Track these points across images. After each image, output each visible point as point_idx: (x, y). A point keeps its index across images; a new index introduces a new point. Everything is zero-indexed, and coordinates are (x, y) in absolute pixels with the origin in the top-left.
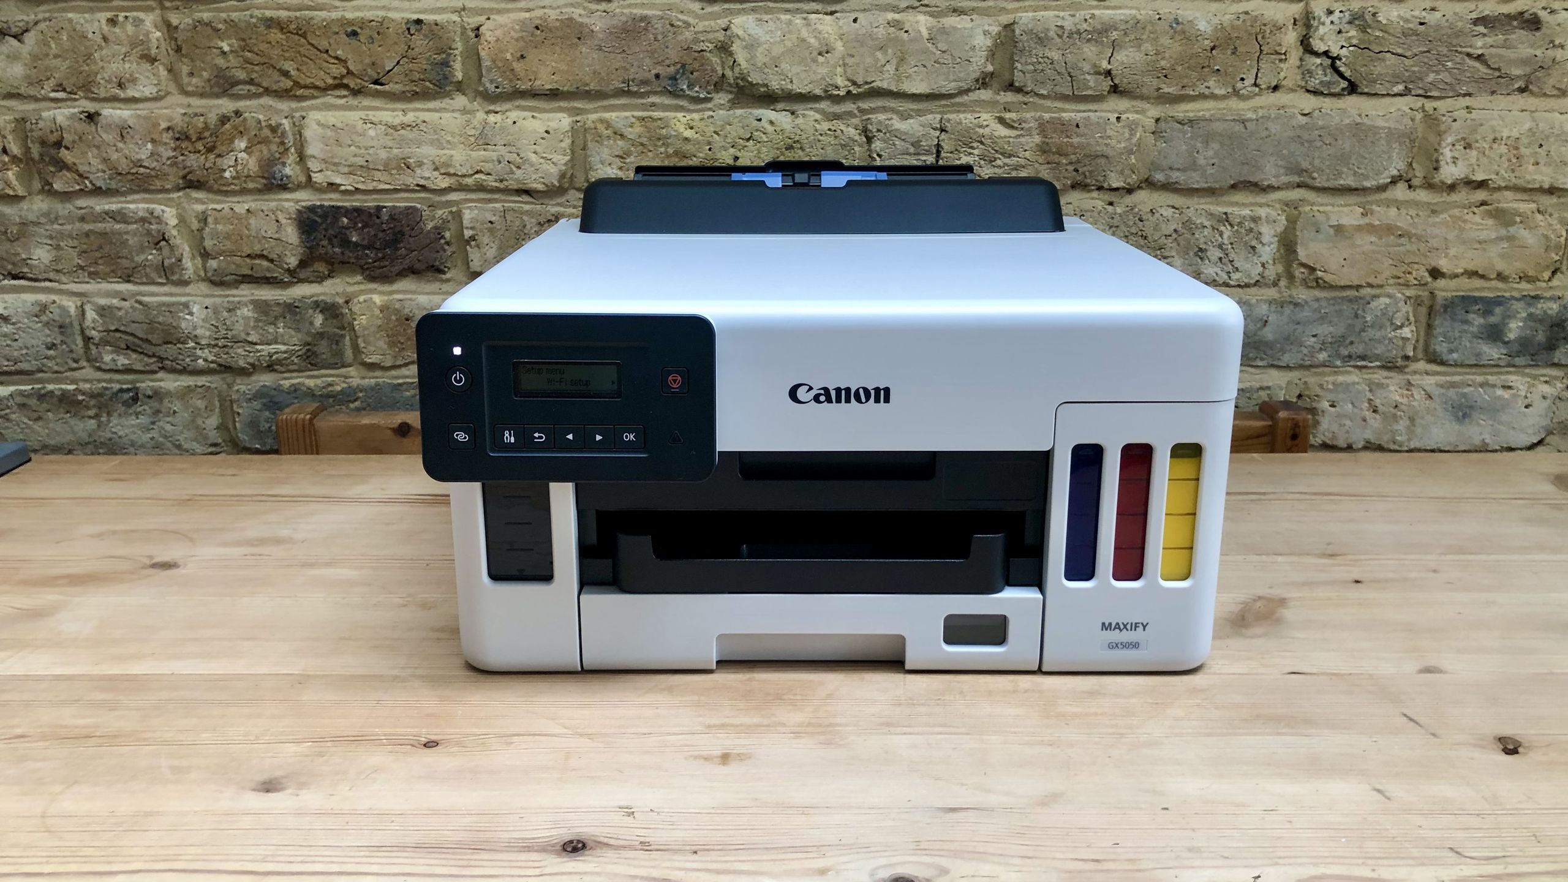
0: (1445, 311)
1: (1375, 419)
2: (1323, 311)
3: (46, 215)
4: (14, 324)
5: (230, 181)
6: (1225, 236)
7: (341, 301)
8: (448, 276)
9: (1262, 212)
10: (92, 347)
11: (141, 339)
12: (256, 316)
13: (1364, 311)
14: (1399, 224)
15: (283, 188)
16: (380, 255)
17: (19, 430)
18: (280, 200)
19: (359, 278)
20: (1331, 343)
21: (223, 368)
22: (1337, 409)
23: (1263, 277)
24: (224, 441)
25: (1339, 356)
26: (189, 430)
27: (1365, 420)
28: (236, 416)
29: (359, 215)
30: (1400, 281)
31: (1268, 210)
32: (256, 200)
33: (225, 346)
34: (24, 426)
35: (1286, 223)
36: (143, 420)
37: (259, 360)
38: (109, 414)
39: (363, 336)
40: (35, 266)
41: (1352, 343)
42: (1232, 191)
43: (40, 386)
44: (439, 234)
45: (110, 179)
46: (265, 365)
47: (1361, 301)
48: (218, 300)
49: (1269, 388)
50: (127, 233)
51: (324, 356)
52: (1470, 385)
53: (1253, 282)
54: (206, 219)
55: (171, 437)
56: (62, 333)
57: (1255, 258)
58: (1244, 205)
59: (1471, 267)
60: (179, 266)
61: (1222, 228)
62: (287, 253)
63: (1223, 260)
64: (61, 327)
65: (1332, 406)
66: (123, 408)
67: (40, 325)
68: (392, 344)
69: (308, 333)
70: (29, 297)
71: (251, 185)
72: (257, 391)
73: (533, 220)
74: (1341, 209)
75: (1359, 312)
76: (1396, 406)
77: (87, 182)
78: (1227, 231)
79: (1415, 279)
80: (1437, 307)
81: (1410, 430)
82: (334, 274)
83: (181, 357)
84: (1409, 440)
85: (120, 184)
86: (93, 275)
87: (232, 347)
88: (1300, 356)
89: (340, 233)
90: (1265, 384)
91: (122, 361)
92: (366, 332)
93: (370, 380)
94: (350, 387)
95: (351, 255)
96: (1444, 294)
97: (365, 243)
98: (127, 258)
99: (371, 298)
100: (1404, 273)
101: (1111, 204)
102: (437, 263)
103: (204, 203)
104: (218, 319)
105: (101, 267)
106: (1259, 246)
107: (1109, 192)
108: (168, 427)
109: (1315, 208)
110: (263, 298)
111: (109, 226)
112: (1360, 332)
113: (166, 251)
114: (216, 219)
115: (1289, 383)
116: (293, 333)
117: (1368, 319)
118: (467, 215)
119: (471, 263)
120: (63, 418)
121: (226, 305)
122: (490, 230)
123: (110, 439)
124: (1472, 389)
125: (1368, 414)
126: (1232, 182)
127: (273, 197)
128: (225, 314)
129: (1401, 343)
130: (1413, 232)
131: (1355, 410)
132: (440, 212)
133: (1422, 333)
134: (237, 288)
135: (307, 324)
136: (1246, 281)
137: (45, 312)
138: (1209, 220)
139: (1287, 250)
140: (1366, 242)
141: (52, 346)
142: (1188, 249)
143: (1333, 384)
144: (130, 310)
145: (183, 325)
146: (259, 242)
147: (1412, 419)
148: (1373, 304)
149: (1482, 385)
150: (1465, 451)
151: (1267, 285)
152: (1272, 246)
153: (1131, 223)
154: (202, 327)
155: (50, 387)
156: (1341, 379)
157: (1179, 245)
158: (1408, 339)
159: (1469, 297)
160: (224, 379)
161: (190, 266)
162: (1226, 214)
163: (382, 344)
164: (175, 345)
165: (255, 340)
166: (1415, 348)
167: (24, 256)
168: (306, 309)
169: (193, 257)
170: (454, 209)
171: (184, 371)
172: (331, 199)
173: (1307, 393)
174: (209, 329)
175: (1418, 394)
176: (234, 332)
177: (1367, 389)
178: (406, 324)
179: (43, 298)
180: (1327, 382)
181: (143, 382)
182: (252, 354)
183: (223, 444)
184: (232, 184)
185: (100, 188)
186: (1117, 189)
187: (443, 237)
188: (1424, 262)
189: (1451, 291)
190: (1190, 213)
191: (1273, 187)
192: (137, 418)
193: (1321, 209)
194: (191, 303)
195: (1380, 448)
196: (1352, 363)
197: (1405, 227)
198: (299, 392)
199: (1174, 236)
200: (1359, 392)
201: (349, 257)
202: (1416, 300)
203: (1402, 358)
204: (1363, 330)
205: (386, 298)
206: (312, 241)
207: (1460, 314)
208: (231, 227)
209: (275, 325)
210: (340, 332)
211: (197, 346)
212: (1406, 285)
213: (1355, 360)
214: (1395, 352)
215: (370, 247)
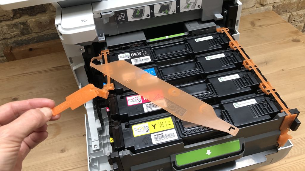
7: (25, 21)
8: (47, 12)
12: (8, 28)
16: (31, 11)
19: (27, 16)
37: (12, 36)
51: (26, 33)
62: (10, 14)
69: (21, 29)
72: (14, 42)
82: (22, 16)
92: (33, 27)
93: (36, 35)
94: (33, 37)
99: (32, 20)
102: (44, 10)
116: (17, 30)
119: (51, 9)
134: (1, 23)
163: (37, 28)
168: (18, 24)
176: (5, 32)
178: (41, 24)
201: (24, 12)
205: (35, 19)
209: (13, 29)
210: (27, 27)
215: (28, 10)
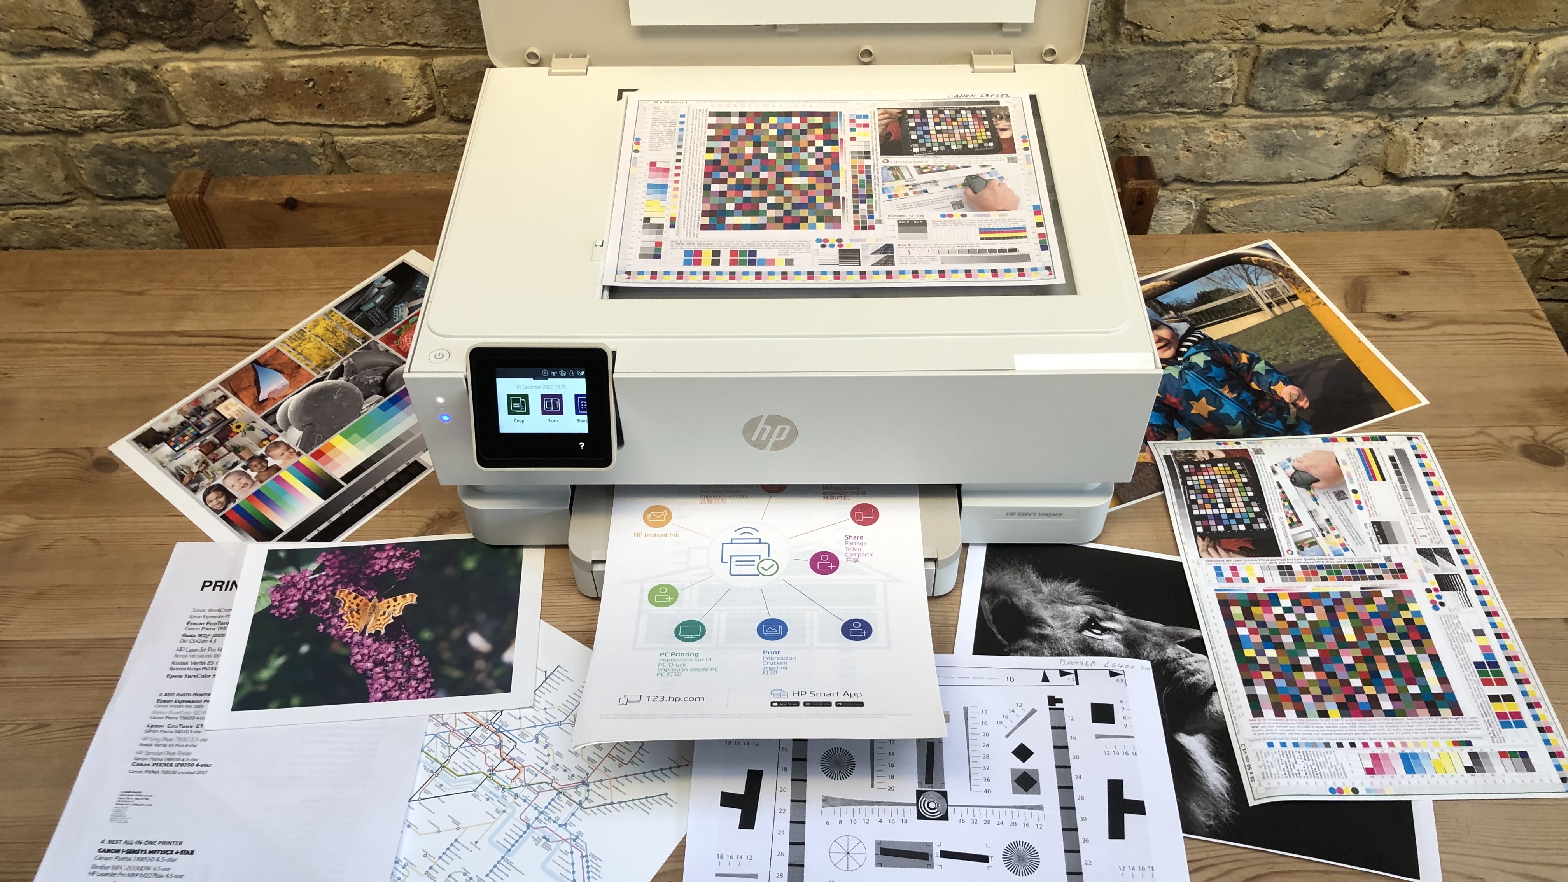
0: (1269, 64)
1: (1189, 157)
2: (1146, 64)
8: (252, 42)
12: (67, 84)
13: (1187, 64)
19: (161, 46)
20: (1152, 92)
21: (52, 130)
22: (1152, 149)
24: (74, 188)
25: (1158, 103)
27: (1177, 158)
28: (79, 169)
30: (1227, 36)
33: (46, 112)
39: (181, 102)
41: (1172, 92)
46: (92, 127)
47: (1184, 55)
48: (24, 69)
52: (1284, 127)
55: (23, 189)
59: (1301, 22)
65: (1148, 146)
68: (213, 107)
69: (126, 99)
72: (93, 148)
75: (1183, 65)
76: (1210, 146)
79: (1243, 33)
80: (1262, 60)
81: (1221, 167)
82: (133, 42)
84: (1218, 175)
88: (1119, 103)
92: (184, 98)
93: (202, 138)
94: (184, 144)
95: (144, 25)
96: (1269, 47)
97: (156, 14)
104: (29, 87)
108: (17, 181)
110: (68, 66)
112: (1181, 83)
115: (1108, 126)
116: (111, 100)
117: (1191, 71)
119: (271, 30)
121: (34, 74)
124: (1285, 130)
125: (1182, 152)
128: (35, 82)
129: (1221, 92)
131: (1169, 150)
133: (1244, 83)
134: (38, 57)
135: (122, 92)
139: (1113, 9)
140: (1194, 1)
143: (1150, 127)
147: (1224, 157)
148: (1198, 58)
149: (1295, 127)
150: (1271, 183)
151: (1091, 41)
152: (1099, 4)
154: (17, 95)
156: (1159, 123)
158: (1228, 89)
159: (1294, 50)
160: (56, 138)
163: (202, 107)
166: (1235, 94)
168: (115, 76)
171: (13, 133)
173: (1125, 135)
174: (25, 97)
175: (1232, 135)
176: (52, 100)
177: (1183, 132)
180: (1145, 126)
182: (76, 119)
183: (74, 191)
187: (236, 7)
188: (1254, 18)
189: (1277, 45)
195: (1190, 181)
196: (1170, 109)
198: (133, 150)
200: (1175, 135)
202: (1241, 53)
203: (1220, 106)
204: (1184, 82)
205: (194, 65)
206: (100, 13)
207: (1283, 66)
210: (157, 96)
211: (18, 111)
212: (1234, 40)
213: (1174, 107)
214: (1214, 101)
215: (163, 18)
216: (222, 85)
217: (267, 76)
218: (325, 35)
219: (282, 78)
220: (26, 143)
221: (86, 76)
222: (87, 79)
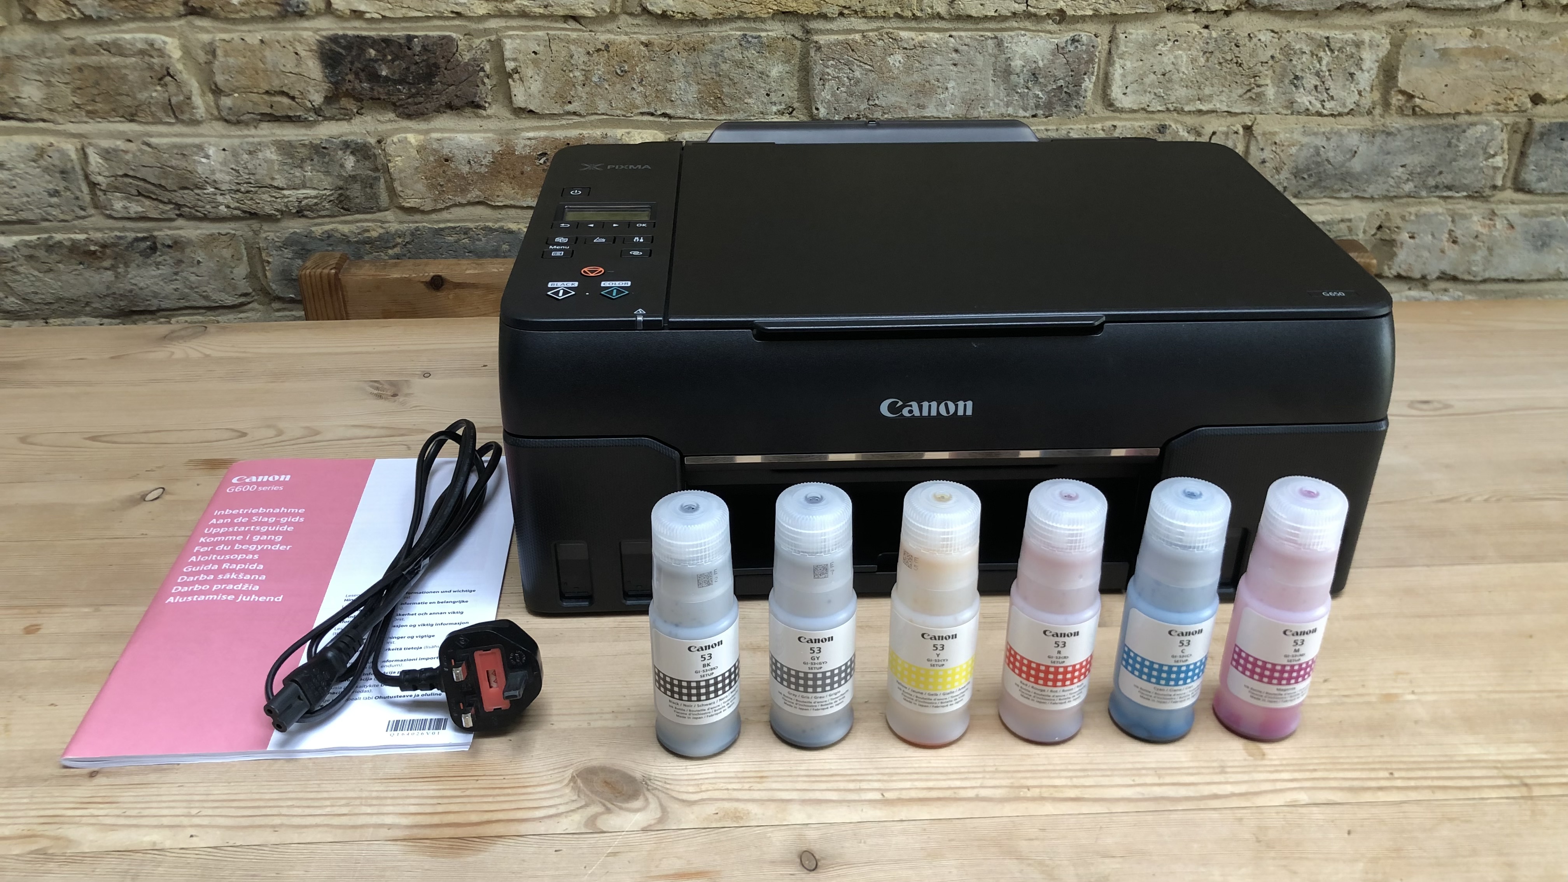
0: (1541, 139)
1: (1454, 250)
2: (1415, 140)
3: (31, 46)
4: (9, 169)
5: (239, 7)
6: (1324, 62)
7: (372, 141)
8: (489, 112)
9: (1366, 36)
10: (99, 193)
11: (153, 184)
12: (280, 158)
13: (1458, 139)
14: (1508, 47)
15: (301, 15)
16: (413, 91)
17: (29, 284)
18: (297, 29)
19: (392, 116)
20: (1419, 174)
21: (248, 215)
22: (1417, 240)
23: (1358, 105)
24: (254, 290)
25: (1425, 185)
26: (215, 280)
27: (1443, 251)
28: (266, 264)
29: (388, 46)
30: (1500, 107)
31: (1373, 33)
32: (269, 29)
33: (248, 192)
34: (33, 279)
35: (1389, 47)
36: (165, 270)
37: (287, 206)
38: (126, 265)
39: (400, 179)
40: (26, 106)
41: (1441, 173)
42: (1338, 12)
43: (46, 236)
44: (479, 66)
45: (100, 6)
46: (294, 211)
47: (1456, 129)
48: (236, 142)
49: (1350, 220)
50: (126, 67)
51: (358, 201)
52: (1553, 214)
53: (1346, 110)
54: (214, 53)
55: (196, 287)
56: (64, 179)
57: (1352, 85)
58: (1348, 28)
60: (188, 104)
61: (1322, 54)
62: (310, 89)
63: (1319, 88)
64: (62, 172)
65: (1412, 237)
66: (141, 258)
67: (38, 170)
68: (431, 187)
69: (340, 176)
70: (23, 140)
71: (264, 13)
72: (287, 238)
73: (580, 49)
74: (1449, 30)
75: (1454, 141)
76: (1477, 237)
77: (75, 10)
78: (1326, 57)
79: (1516, 105)
80: (1535, 136)
81: (1487, 261)
82: (363, 111)
83: (200, 203)
84: (1484, 270)
85: (114, 12)
86: (91, 114)
87: (256, 192)
88: (1386, 186)
89: (366, 66)
90: (1347, 216)
91: (135, 208)
92: (402, 175)
93: (407, 225)
94: (387, 233)
95: (381, 90)
96: (1543, 121)
97: (396, 77)
98: (128, 95)
99: (406, 138)
100: (1505, 99)
101: (1206, 27)
102: (478, 99)
103: (208, 31)
104: (238, 163)
105: (100, 105)
106: (1358, 74)
107: (1206, 14)
108: (193, 278)
109: (1422, 30)
110: (286, 139)
111: (105, 59)
112: (1451, 162)
113: (172, 88)
114: (226, 51)
115: (1371, 214)
116: (323, 177)
117: (1461, 148)
118: (509, 46)
119: (513, 97)
120: (76, 270)
121: (246, 147)
122: (535, 63)
123: (131, 291)
124: (1554, 217)
125: (1446, 245)
126: (1339, 4)
127: (288, 25)
128: (245, 156)
129: (1491, 172)
130: (1522, 54)
131: (1435, 241)
132: (477, 41)
133: (1514, 161)
134: (256, 127)
135: (337, 168)
136: (1340, 110)
137: (42, 157)
138: (1309, 45)
139: (1387, 76)
140: (1468, 67)
141: (55, 193)
142: (1283, 76)
143: (1416, 215)
144: (139, 154)
145: (200, 169)
146: (278, 76)
147: (1490, 250)
148: (1470, 132)
149: (1565, 214)
150: (1539, 280)
151: (1361, 114)
152: (1372, 72)
153: (1226, 49)
154: (221, 171)
155: (58, 237)
156: (1424, 209)
157: (1274, 72)
158: (1498, 168)
160: (249, 226)
161: (200, 103)
162: (1327, 38)
163: (420, 187)
164: (192, 190)
165: (281, 185)
166: (1505, 177)
167: (13, 95)
168: (335, 150)
169: (203, 94)
170: (493, 38)
171: (205, 218)
172: (355, 28)
173: (1387, 224)
174: (228, 173)
175: (1500, 224)
176: (257, 177)
177: (1450, 219)
178: (446, 165)
179: (38, 140)
180: (1410, 213)
181: (160, 230)
182: (279, 200)
183: (253, 294)
184: (241, 11)
185: (90, 17)
186: (1216, 11)
187: (482, 70)
188: (1528, 87)
189: (1549, 117)
190: (1289, 37)
191: (1382, 8)
192: (158, 269)
193: (1429, 31)
194: (206, 145)
195: (1455, 279)
196: (1438, 193)
197: (1513, 50)
198: (331, 239)
199: (1271, 62)
200: (1441, 223)
201: (378, 92)
202: (1513, 127)
203: (1490, 187)
204: (1455, 160)
205: (422, 137)
206: (337, 75)
207: (1556, 141)
208: (244, 60)
209: (301, 167)
210: (374, 175)
211: (218, 191)
212: (1506, 112)
213: (1441, 190)
214: (1483, 182)
215: (402, 81)
216: (447, 160)
217: (497, 149)
218: (570, 102)
219: (513, 154)
220: (216, 231)
221: (303, 150)
222: (304, 152)
